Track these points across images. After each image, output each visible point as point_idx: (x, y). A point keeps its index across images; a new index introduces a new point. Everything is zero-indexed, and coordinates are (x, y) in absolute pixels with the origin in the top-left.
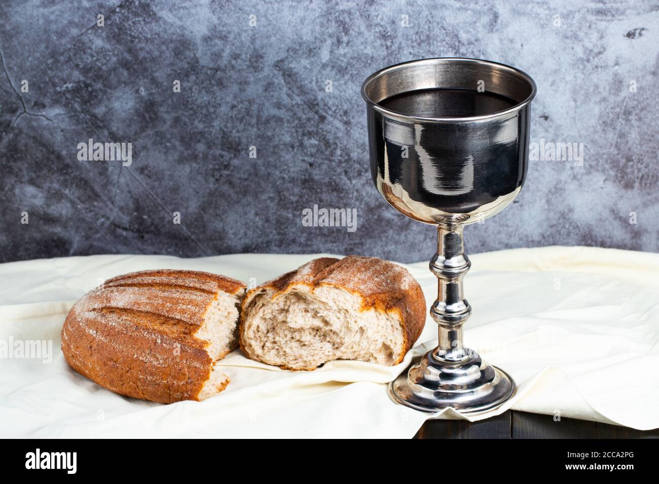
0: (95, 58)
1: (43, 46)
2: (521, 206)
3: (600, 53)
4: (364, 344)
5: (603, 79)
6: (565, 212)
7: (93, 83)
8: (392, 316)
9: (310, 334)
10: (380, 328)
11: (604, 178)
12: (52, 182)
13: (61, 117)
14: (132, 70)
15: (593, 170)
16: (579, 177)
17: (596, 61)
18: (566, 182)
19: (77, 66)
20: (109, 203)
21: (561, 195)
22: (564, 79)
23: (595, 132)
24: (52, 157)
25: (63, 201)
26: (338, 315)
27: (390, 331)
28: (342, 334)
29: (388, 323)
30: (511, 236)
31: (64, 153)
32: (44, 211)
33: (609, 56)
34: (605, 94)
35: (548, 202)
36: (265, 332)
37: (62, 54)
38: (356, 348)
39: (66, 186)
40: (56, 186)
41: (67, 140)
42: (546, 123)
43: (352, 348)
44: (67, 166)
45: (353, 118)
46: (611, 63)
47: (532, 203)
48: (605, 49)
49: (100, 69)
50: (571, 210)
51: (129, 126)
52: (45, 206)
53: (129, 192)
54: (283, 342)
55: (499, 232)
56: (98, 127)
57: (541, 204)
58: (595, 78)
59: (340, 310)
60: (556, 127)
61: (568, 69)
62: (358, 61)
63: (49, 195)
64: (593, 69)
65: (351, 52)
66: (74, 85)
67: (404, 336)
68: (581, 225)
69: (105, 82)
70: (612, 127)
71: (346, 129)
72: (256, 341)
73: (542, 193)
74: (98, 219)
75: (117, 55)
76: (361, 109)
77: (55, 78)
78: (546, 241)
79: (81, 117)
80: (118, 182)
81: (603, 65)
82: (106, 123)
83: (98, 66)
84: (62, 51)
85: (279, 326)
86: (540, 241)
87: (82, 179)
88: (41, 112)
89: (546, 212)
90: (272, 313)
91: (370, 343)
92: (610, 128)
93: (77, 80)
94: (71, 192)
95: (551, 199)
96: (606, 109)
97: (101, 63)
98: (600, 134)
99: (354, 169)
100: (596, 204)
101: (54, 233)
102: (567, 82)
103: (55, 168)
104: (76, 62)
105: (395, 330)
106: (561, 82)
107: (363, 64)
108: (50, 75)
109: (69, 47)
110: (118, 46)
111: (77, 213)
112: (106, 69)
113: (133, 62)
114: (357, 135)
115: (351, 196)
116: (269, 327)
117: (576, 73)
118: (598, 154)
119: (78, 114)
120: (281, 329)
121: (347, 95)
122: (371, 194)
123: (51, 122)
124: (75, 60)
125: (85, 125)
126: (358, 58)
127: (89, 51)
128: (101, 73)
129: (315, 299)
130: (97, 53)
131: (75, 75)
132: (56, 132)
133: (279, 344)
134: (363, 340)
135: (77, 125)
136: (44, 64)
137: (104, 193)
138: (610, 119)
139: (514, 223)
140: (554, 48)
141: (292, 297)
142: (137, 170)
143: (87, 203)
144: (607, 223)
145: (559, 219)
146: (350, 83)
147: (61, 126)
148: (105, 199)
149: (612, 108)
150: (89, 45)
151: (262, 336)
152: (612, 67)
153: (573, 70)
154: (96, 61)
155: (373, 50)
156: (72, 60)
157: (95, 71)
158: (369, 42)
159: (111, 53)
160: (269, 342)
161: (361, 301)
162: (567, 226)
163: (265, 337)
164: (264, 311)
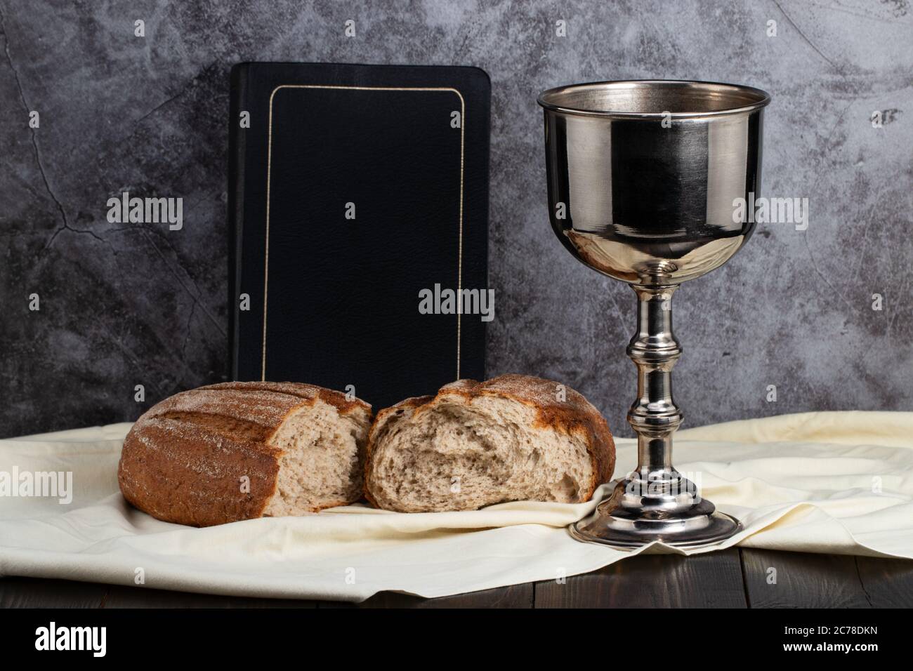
0: (162, 151)
1: (94, 133)
2: (734, 359)
3: (838, 143)
4: (539, 474)
5: (843, 180)
6: (792, 369)
7: (160, 186)
8: (578, 437)
9: (464, 466)
10: (561, 452)
11: (844, 320)
12: (99, 328)
13: (114, 234)
14: (212, 167)
15: (830, 309)
16: (811, 318)
17: (833, 155)
18: (793, 326)
19: (139, 161)
20: (175, 357)
21: (786, 345)
22: (791, 179)
23: (833, 254)
24: (101, 291)
25: (113, 354)
26: (505, 433)
27: (573, 457)
28: (508, 462)
29: (572, 447)
30: (720, 404)
31: (117, 285)
32: (87, 369)
33: (851, 147)
34: (845, 201)
35: (770, 353)
36: (402, 468)
37: (119, 145)
38: (528, 481)
39: (118, 333)
40: (104, 332)
41: (121, 267)
42: (767, 242)
43: (523, 480)
44: (121, 304)
45: (508, 234)
46: (853, 158)
47: (748, 356)
48: (845, 138)
49: (169, 166)
50: (801, 366)
51: (206, 246)
52: (88, 361)
53: (204, 341)
54: (426, 479)
55: (704, 398)
56: (164, 248)
57: (760, 356)
58: (832, 179)
59: (508, 425)
60: (780, 247)
61: (796, 165)
62: (515, 154)
63: (94, 345)
64: (829, 166)
65: (507, 142)
66: (134, 188)
67: (593, 465)
68: (815, 386)
69: (176, 184)
70: (856, 247)
71: (499, 249)
72: (389, 482)
73: (761, 341)
74: (161, 380)
75: (193, 146)
76: (519, 221)
77: (109, 179)
78: (767, 411)
79: (141, 234)
80: (189, 327)
81: (842, 160)
82: (175, 243)
83: (167, 162)
84: (118, 140)
85: (421, 457)
86: (760, 411)
87: (139, 323)
88: (88, 227)
89: (767, 368)
90: (411, 440)
91: (547, 473)
92: (852, 249)
93: (138, 182)
94: (125, 342)
95: (774, 349)
96: (846, 222)
97: (170, 157)
98: (838, 257)
99: (509, 307)
100: (834, 357)
101: (99, 401)
102: (794, 184)
103: (104, 307)
104: (137, 156)
105: (581, 457)
106: (787, 183)
107: (522, 158)
108: (102, 175)
109: (129, 135)
110: (195, 134)
111: (131, 372)
112: (177, 166)
113: (214, 156)
114: (513, 259)
115: (503, 346)
116: (406, 461)
117: (806, 172)
118: (836, 285)
119: (138, 229)
120: (423, 461)
121: (501, 202)
122: (531, 343)
123: (101, 242)
124: (136, 153)
125: (146, 246)
126: (516, 150)
127: (155, 141)
128: (170, 171)
129: (474, 412)
130: (166, 143)
131: (135, 175)
132: (106, 256)
133: (420, 483)
134: (538, 469)
135: (135, 246)
136: (94, 160)
137: (170, 342)
138: (852, 236)
139: (725, 384)
140: (777, 136)
141: (440, 415)
142: (214, 309)
143: (146, 357)
144: (849, 384)
145: (785, 379)
146: (504, 184)
147: (113, 246)
148: (171, 352)
149: (855, 221)
150: (155, 132)
151: (397, 474)
152: (854, 164)
153: (803, 167)
154: (164, 154)
155: (536, 138)
156: (131, 153)
157: (162, 169)
158: (531, 127)
159: (184, 144)
160: (406, 481)
161: (536, 413)
162: (795, 389)
163: (401, 475)
164: (400, 438)
